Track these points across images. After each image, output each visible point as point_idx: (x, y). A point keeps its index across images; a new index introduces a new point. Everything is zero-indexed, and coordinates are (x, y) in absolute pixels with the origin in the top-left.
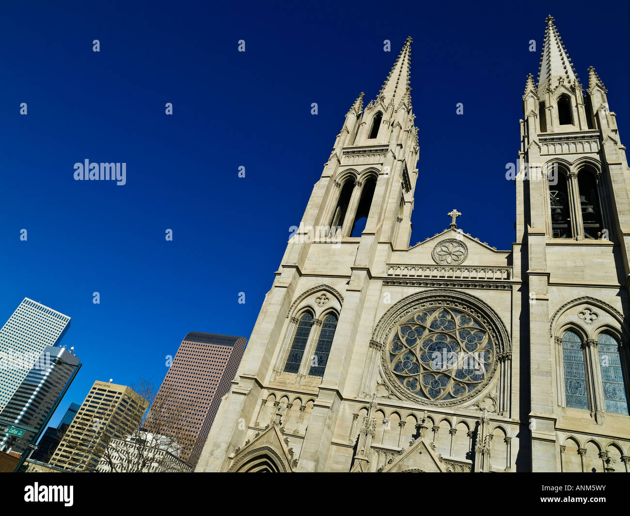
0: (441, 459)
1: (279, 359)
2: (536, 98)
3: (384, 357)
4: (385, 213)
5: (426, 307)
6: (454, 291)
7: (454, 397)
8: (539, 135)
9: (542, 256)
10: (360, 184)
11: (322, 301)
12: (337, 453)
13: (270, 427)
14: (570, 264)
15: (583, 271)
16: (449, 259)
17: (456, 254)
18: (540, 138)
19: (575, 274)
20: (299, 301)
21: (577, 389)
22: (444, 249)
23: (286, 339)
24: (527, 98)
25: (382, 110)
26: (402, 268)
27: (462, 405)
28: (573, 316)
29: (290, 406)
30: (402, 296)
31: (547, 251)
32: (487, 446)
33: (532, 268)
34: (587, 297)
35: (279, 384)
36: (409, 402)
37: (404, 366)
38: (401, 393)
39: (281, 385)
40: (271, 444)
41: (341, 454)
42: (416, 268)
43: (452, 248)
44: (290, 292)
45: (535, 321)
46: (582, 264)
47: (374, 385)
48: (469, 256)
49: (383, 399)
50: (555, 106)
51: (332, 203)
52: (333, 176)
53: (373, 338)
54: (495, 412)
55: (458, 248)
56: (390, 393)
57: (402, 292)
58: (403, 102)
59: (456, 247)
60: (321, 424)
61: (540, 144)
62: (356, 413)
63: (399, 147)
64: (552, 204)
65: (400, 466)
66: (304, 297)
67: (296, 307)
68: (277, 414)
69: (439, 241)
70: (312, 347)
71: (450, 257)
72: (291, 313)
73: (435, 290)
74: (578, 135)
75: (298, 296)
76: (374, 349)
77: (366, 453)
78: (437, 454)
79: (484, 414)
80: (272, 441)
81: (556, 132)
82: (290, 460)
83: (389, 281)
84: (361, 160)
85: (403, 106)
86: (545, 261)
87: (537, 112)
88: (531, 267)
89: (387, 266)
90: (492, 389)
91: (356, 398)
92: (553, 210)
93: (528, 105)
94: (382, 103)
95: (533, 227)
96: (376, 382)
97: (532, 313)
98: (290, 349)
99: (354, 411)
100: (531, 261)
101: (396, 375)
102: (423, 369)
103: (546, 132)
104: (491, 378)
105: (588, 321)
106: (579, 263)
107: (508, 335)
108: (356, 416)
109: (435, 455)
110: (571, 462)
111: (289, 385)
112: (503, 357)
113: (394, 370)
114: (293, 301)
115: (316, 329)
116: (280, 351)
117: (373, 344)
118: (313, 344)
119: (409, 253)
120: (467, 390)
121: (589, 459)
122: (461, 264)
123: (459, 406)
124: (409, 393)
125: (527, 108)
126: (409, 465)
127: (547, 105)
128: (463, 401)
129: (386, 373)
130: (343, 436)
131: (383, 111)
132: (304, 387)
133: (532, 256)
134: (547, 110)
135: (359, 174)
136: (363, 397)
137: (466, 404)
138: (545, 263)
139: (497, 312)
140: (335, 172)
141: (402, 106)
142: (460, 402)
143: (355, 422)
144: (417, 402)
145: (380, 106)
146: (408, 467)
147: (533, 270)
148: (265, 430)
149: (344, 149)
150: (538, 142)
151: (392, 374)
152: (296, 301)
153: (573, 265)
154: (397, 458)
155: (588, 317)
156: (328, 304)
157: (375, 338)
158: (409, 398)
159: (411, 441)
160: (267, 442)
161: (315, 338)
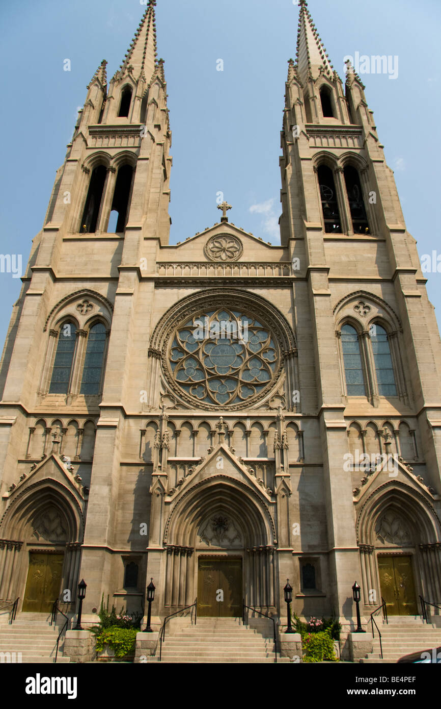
0: (242, 462)
1: (43, 379)
2: (300, 86)
3: (165, 366)
4: (148, 204)
5: (205, 309)
6: (234, 289)
7: (243, 400)
8: (306, 126)
9: (320, 251)
10: (113, 171)
11: (85, 308)
12: (129, 473)
13: (48, 457)
14: (344, 259)
15: (356, 266)
16: (224, 256)
17: (230, 250)
18: (308, 129)
19: (349, 268)
20: (57, 310)
21: (355, 378)
22: (217, 245)
23: (47, 356)
24: (291, 84)
25: (131, 83)
26: (175, 266)
27: (253, 407)
28: (349, 310)
29: (64, 431)
30: (178, 298)
31: (325, 246)
32: (285, 442)
33: (313, 263)
34: (361, 291)
35: (46, 408)
36: (197, 410)
37: (187, 373)
38: (189, 402)
39: (51, 408)
40: (52, 475)
41: (133, 473)
42: (191, 266)
43: (226, 244)
44: (45, 300)
45: (320, 316)
46: (355, 259)
47: (157, 397)
48: (245, 252)
49: (169, 410)
50: (318, 96)
51: (83, 193)
52: (80, 159)
53: (151, 346)
54: (285, 409)
55: (231, 244)
56: (176, 403)
57: (178, 293)
58: (156, 75)
59: (229, 243)
60: (110, 445)
61: (308, 135)
62: (143, 428)
63: (157, 129)
64: (322, 200)
65: (201, 476)
66: (62, 305)
67: (54, 318)
68: (53, 442)
69: (211, 236)
70: (80, 362)
71: (224, 254)
72: (49, 324)
73: (213, 289)
74: (342, 129)
75: (55, 304)
76: (154, 358)
77: (164, 468)
78: (237, 458)
79: (279, 412)
80: (52, 472)
81: (321, 124)
82: (79, 489)
83: (162, 283)
84: (111, 142)
85: (157, 81)
86: (324, 255)
87: (302, 100)
88: (311, 262)
89: (158, 265)
90: (280, 388)
91: (140, 413)
92: (323, 205)
93: (293, 92)
94: (131, 75)
95: (309, 222)
96: (159, 394)
97: (317, 309)
98: (53, 366)
99: (141, 427)
100: (311, 256)
101: (180, 384)
102: (208, 374)
103: (312, 122)
104: (279, 376)
105: (362, 314)
106: (352, 259)
107: (292, 332)
108: (143, 433)
109: (235, 458)
110: (354, 444)
111: (60, 408)
112: (289, 355)
113: (177, 378)
114: (50, 310)
115: (82, 341)
116: (43, 370)
117: (152, 353)
118: (81, 358)
119: (179, 250)
120: (256, 391)
121: (369, 438)
122: (237, 260)
123: (250, 408)
124: (196, 401)
125: (291, 95)
126: (211, 472)
127: (311, 95)
128: (253, 402)
129: (169, 383)
130: (132, 455)
131: (133, 85)
132: (78, 408)
133: (312, 251)
134: (311, 101)
135: (112, 159)
136: (148, 411)
137: (256, 405)
138: (323, 258)
139: (279, 309)
140: (82, 155)
141: (155, 80)
142: (250, 404)
143: (143, 437)
144: (207, 409)
145: (128, 79)
146: (210, 474)
147: (314, 265)
148: (42, 461)
149: (90, 127)
150: (305, 132)
151: (176, 383)
152: (53, 311)
153: (347, 259)
154: (198, 468)
155: (361, 309)
156: (93, 311)
157: (153, 345)
158: (197, 407)
159: (210, 448)
160: (47, 475)
161: (82, 351)
